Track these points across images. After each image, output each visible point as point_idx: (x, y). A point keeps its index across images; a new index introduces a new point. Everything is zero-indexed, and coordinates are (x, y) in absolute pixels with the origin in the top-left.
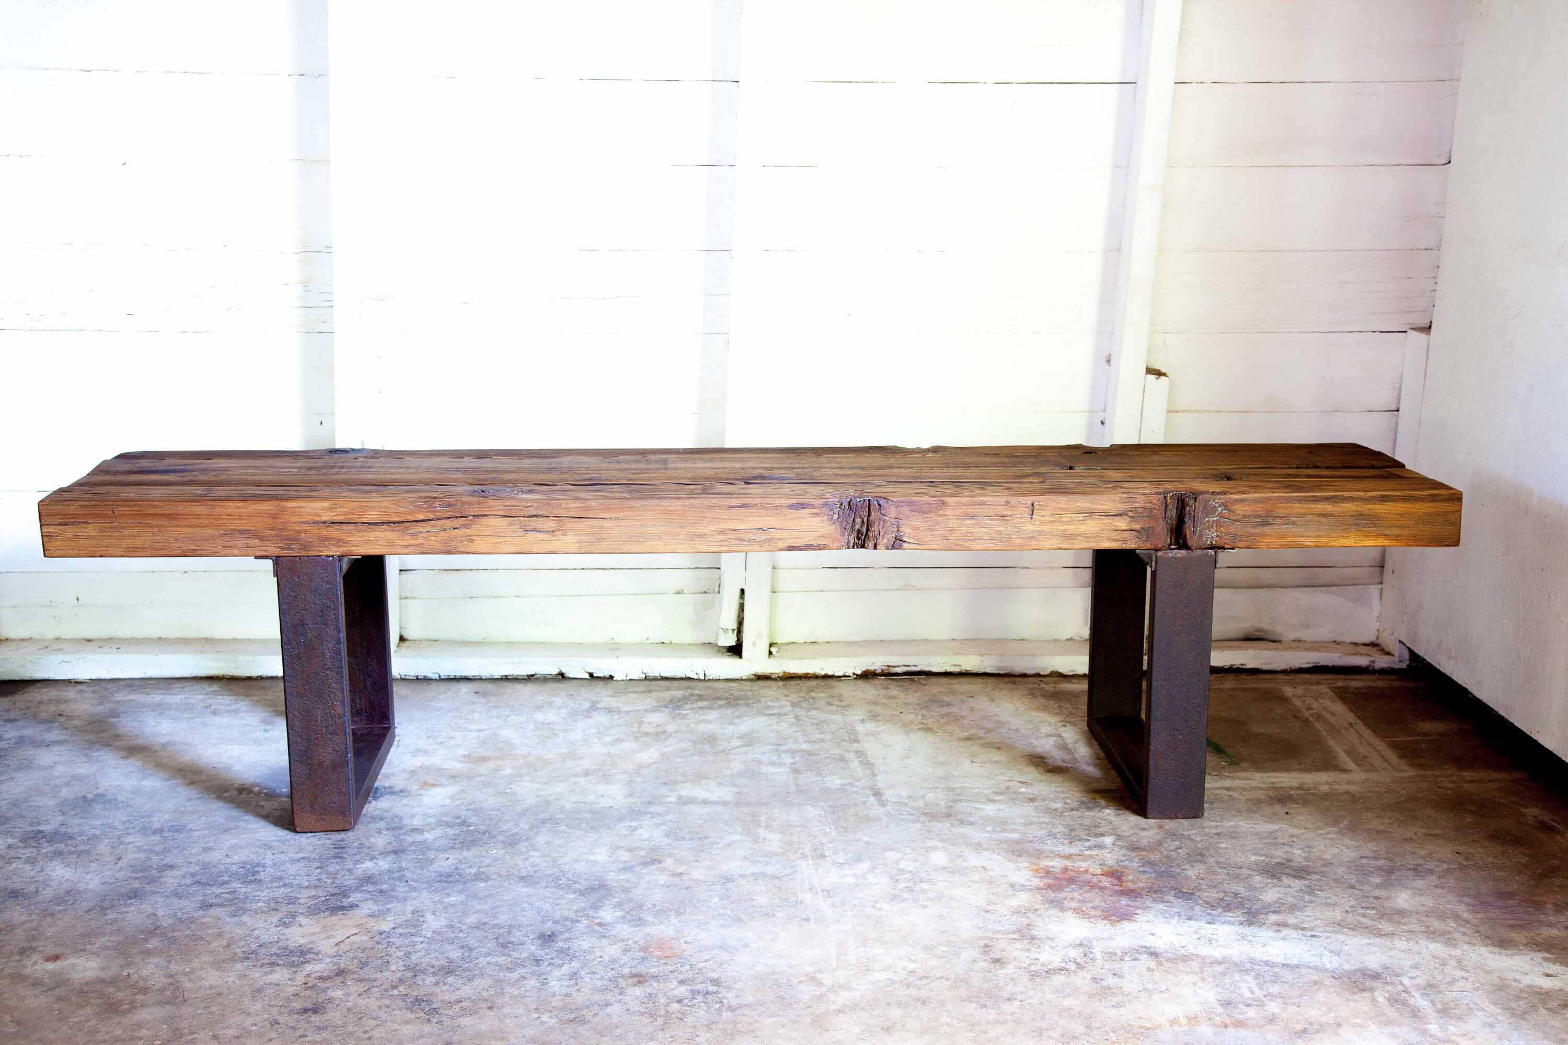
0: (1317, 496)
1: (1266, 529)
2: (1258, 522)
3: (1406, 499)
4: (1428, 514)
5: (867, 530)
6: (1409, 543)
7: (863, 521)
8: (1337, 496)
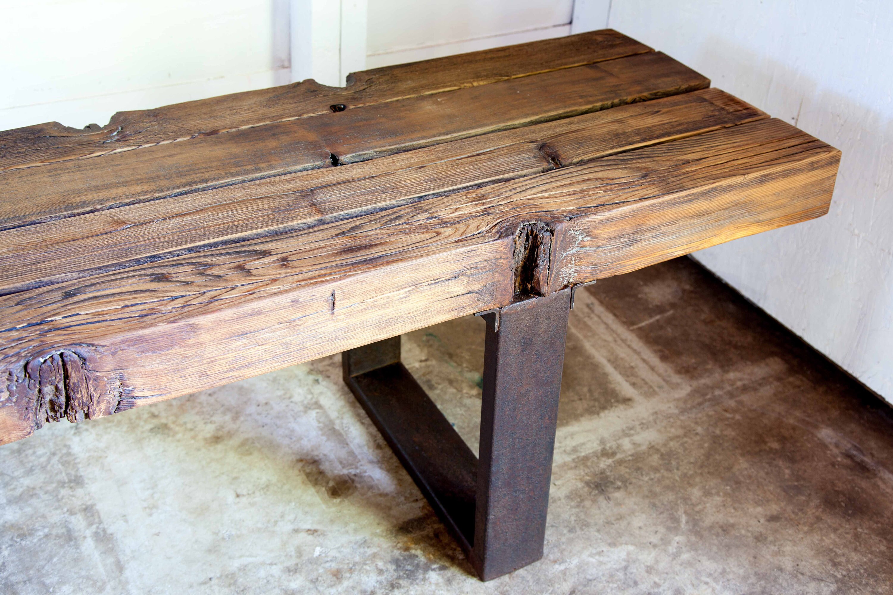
0: (693, 194)
1: (634, 249)
2: (624, 242)
3: (785, 174)
4: (805, 187)
5: (68, 398)
6: (781, 224)
7: (57, 388)
8: (714, 189)
